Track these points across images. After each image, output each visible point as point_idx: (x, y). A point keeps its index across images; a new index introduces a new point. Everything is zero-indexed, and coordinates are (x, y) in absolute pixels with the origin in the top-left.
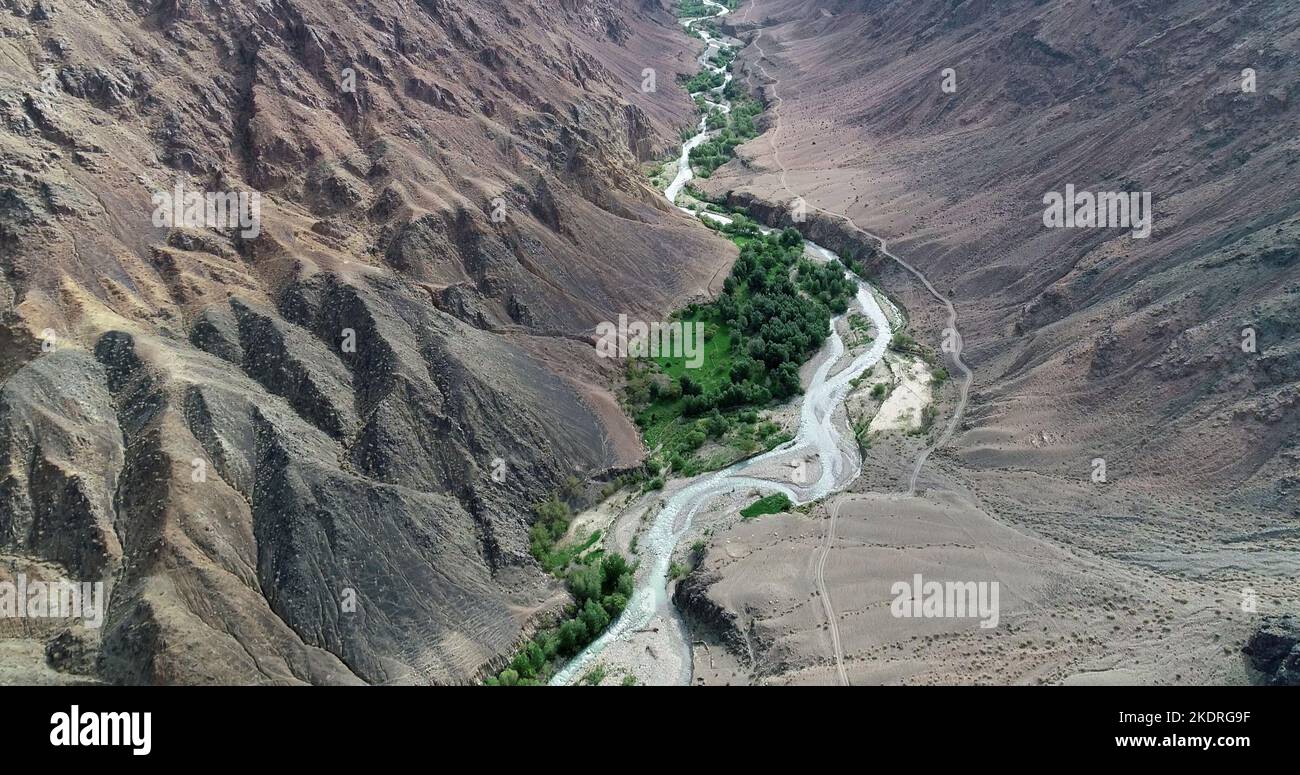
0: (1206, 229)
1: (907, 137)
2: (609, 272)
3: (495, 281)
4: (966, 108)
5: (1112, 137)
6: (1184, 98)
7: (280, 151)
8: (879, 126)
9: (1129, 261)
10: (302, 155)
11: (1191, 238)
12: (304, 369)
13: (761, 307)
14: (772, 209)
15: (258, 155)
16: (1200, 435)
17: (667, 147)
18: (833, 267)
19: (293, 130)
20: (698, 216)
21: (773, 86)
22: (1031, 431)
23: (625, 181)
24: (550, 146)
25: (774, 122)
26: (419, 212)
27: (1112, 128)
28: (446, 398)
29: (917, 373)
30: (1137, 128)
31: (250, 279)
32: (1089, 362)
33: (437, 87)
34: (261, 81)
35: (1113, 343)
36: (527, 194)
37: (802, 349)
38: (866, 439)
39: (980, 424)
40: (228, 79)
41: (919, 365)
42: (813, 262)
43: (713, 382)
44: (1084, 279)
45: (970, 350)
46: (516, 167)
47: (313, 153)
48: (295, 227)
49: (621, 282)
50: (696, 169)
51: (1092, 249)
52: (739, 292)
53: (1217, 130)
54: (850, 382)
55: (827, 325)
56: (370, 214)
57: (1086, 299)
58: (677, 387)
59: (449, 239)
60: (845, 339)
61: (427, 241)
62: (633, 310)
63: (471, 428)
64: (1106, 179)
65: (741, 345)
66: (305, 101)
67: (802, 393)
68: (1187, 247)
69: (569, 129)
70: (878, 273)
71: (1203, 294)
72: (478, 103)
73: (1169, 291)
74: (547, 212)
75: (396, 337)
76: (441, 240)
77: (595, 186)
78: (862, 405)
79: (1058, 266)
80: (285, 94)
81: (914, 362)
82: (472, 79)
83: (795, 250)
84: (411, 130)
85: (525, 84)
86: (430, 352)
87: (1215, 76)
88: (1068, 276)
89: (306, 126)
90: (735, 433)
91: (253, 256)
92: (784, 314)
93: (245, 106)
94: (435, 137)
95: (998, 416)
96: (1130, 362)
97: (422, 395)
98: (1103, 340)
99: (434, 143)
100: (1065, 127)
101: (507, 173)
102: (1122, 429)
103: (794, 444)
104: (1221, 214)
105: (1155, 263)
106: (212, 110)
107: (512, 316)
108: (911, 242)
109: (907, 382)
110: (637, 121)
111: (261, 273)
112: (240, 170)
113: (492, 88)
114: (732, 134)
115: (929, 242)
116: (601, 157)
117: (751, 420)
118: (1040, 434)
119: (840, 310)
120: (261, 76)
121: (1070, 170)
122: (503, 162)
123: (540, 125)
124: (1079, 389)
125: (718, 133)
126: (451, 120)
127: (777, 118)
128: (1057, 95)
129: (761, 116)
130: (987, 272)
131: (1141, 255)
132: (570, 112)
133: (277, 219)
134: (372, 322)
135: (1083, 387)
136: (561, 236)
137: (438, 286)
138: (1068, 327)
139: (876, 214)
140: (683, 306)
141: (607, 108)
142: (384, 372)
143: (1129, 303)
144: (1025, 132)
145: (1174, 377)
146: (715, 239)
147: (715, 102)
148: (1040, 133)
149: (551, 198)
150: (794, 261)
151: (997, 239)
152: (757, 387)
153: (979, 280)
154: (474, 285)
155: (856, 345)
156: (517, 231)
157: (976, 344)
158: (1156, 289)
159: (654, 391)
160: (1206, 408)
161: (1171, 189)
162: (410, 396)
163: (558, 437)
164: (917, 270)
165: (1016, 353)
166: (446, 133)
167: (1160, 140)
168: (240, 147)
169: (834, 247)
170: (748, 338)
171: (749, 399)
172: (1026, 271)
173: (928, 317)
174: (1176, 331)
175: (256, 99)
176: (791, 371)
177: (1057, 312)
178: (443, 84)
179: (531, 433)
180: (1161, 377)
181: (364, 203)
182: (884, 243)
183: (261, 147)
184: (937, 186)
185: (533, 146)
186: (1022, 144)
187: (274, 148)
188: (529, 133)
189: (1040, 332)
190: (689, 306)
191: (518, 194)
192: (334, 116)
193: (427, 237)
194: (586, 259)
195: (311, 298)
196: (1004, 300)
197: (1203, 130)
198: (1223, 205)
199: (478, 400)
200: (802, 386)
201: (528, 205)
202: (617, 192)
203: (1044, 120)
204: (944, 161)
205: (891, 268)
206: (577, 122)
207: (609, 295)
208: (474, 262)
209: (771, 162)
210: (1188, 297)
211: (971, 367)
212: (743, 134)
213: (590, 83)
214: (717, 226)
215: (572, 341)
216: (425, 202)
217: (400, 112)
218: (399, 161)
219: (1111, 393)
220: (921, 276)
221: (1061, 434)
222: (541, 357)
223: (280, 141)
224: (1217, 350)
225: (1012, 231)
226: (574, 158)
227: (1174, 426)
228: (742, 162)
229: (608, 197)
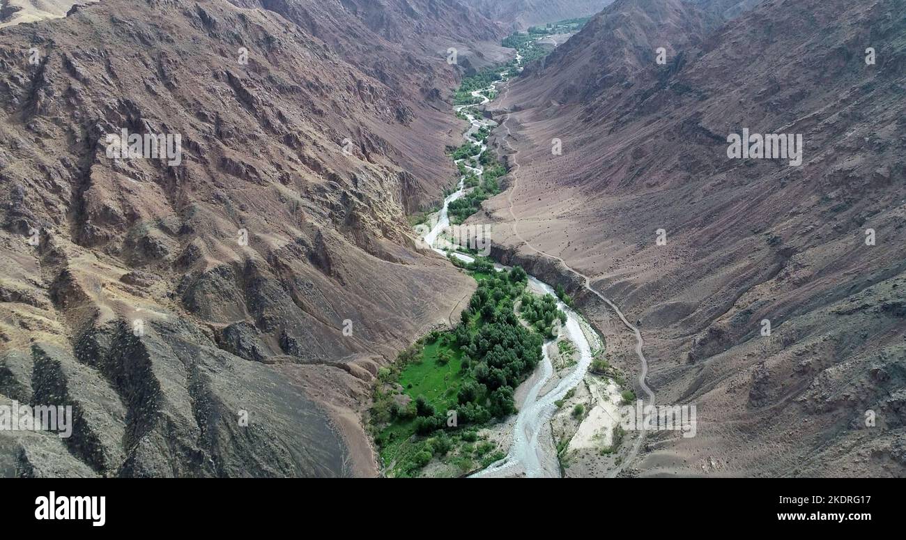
0: (835, 279)
1: (608, 195)
2: (369, 307)
3: (271, 319)
4: (651, 175)
5: (759, 201)
6: (812, 172)
7: (107, 216)
8: (587, 187)
9: (776, 304)
10: (124, 218)
11: (823, 287)
12: (80, 408)
13: (487, 336)
14: (505, 251)
15: (88, 219)
16: (844, 469)
17: (431, 201)
18: (548, 300)
19: (120, 199)
20: (449, 256)
21: (514, 155)
22: (701, 457)
23: (392, 231)
24: (332, 206)
25: (512, 182)
26: (212, 262)
27: (758, 194)
28: (202, 431)
29: (610, 394)
30: (777, 195)
31: (56, 324)
32: (747, 393)
33: (243, 163)
34: (99, 162)
35: (766, 377)
36: (307, 246)
37: (518, 373)
38: (565, 458)
39: (660, 447)
40: (73, 160)
41: (612, 387)
42: (534, 295)
43: (445, 402)
44: (741, 318)
45: (652, 375)
46: (301, 224)
47: (133, 217)
48: (105, 279)
49: (377, 315)
50: (452, 218)
51: (747, 290)
52: (473, 321)
53: (838, 198)
54: (555, 403)
55: (539, 351)
56: (175, 265)
57: (743, 335)
58: (413, 408)
59: (237, 285)
60: (554, 362)
61: (216, 287)
62: (386, 338)
63: (221, 459)
64: (755, 233)
65: (469, 368)
66: (133, 176)
67: (516, 413)
68: (822, 294)
69: (349, 194)
70: (583, 305)
71: (837, 338)
72: (278, 174)
73: (810, 333)
74: (321, 259)
75: (169, 376)
76: (229, 285)
77: (365, 236)
78: (565, 424)
79: (721, 304)
80: (117, 171)
81: (609, 384)
82: (275, 156)
83: (520, 285)
84: (218, 197)
85: (318, 159)
86: (195, 389)
87: (833, 157)
88: (729, 312)
89: (130, 196)
90: (457, 452)
91: (64, 304)
92: (505, 342)
93: (83, 181)
94: (237, 202)
95: (674, 439)
96: (781, 395)
97: (181, 430)
98: (758, 374)
99: (236, 207)
100: (723, 192)
101: (293, 229)
102: (777, 459)
103: (505, 462)
104: (847, 267)
105: (797, 307)
106: (54, 184)
107: (282, 347)
108: (608, 280)
109: (602, 402)
110: (408, 183)
111: (68, 319)
112: (72, 231)
113: (289, 163)
114: (481, 191)
115: (622, 280)
116: (373, 214)
117: (471, 439)
118: (709, 460)
119: (551, 337)
120: (99, 158)
121: (727, 226)
122: (290, 220)
123: (325, 191)
124: (740, 418)
125: (471, 190)
126: (252, 188)
127: (514, 179)
128: (717, 167)
129: (503, 177)
130: (666, 306)
131: (786, 299)
132: (352, 179)
133: (90, 272)
134: (149, 363)
135: (743, 415)
136: (332, 278)
137: (220, 325)
138: (730, 358)
139: (584, 256)
140: (427, 334)
141: (382, 176)
142: (151, 410)
143: (778, 341)
144: (694, 194)
145: (818, 412)
146: (459, 276)
147: (472, 167)
148: (705, 196)
149: (325, 248)
150: (519, 294)
151: (674, 279)
152: (479, 407)
153: (660, 313)
154: (253, 322)
155: (563, 368)
156: (294, 276)
157: (658, 369)
158: (799, 331)
159: (394, 412)
160: (848, 443)
161: (806, 243)
162: (170, 431)
163: (302, 461)
164: (613, 303)
165: (688, 381)
166: (246, 199)
167: (795, 204)
168: (75, 212)
169: (550, 282)
170: (476, 362)
171: (471, 419)
172: (697, 307)
173: (621, 343)
174: (817, 369)
175: (92, 176)
176: (507, 395)
177: (721, 345)
178: (249, 160)
179: (277, 459)
180: (807, 411)
181: (170, 256)
182: (588, 280)
183: (90, 213)
184: (629, 235)
185: (317, 208)
186: (692, 204)
187: (101, 214)
188: (315, 197)
189: (708, 362)
190: (432, 334)
191: (298, 246)
192: (157, 187)
193: (217, 284)
194: (350, 297)
195: (103, 342)
196: (680, 331)
197: (827, 198)
198: (848, 260)
199: (232, 433)
200: (516, 406)
201: (306, 254)
202: (384, 241)
203: (708, 185)
204: (634, 215)
205: (593, 299)
206: (356, 187)
207: (367, 326)
208: (255, 304)
209: (507, 214)
210: (825, 340)
211: (653, 389)
212: (490, 191)
213: (373, 156)
214: (461, 265)
215: (330, 368)
216: (218, 254)
217: (210, 183)
218: (204, 222)
219: (767, 423)
220: (616, 308)
221: (726, 460)
222: (302, 383)
223: (107, 208)
224: (853, 389)
225: (687, 273)
226: (351, 215)
227: (821, 458)
228: (486, 213)
229: (376, 244)
